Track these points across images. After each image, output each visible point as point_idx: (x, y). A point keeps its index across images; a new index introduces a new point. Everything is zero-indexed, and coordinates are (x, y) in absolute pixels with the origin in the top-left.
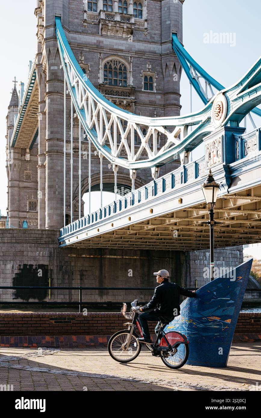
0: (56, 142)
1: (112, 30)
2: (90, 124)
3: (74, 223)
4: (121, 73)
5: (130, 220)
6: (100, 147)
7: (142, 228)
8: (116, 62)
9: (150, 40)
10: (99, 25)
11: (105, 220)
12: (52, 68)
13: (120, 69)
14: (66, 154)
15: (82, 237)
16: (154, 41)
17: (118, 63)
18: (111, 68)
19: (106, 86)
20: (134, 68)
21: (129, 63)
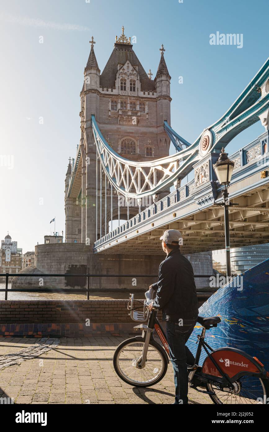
0: (92, 190)
1: (126, 121)
2: (112, 174)
3: (102, 238)
4: (132, 147)
5: (138, 233)
6: (118, 188)
7: (146, 238)
8: (128, 140)
9: (150, 126)
10: (118, 118)
11: (121, 234)
12: (89, 145)
13: (131, 144)
14: (98, 197)
15: (107, 246)
16: (152, 126)
17: (130, 141)
18: (126, 144)
19: (123, 154)
20: (140, 143)
21: (137, 140)
